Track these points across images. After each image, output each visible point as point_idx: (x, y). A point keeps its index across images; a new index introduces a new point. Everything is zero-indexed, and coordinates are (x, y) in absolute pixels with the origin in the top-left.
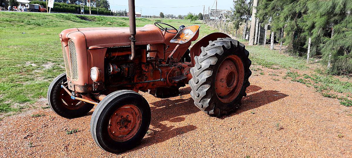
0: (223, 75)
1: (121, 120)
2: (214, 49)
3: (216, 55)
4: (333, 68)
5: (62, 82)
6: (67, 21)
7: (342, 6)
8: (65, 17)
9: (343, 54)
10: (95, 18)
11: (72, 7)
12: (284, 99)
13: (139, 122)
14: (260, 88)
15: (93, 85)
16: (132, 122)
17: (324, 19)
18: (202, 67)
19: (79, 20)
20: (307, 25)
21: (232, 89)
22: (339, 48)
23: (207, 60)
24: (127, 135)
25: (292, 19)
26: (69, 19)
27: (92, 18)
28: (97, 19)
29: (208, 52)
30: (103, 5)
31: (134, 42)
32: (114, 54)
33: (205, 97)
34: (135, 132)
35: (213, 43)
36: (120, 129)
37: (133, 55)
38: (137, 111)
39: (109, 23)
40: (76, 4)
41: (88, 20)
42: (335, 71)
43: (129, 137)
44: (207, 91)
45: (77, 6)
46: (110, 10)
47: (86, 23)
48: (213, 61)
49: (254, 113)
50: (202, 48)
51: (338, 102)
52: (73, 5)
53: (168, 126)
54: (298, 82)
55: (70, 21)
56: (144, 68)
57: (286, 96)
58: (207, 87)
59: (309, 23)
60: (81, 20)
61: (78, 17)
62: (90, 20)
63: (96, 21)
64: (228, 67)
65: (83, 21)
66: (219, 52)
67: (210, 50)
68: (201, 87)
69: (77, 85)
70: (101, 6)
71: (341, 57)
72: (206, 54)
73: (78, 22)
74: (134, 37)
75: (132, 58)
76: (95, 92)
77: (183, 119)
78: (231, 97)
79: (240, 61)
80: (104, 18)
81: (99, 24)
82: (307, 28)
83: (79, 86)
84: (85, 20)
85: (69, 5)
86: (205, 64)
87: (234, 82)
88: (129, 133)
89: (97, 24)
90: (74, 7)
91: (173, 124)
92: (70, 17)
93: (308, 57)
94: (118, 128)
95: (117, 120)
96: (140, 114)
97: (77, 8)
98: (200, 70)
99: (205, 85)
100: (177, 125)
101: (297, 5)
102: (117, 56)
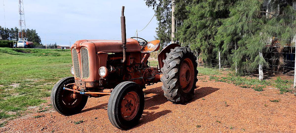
0: (183, 73)
1: (127, 104)
2: (177, 54)
3: (179, 57)
4: (240, 71)
5: (64, 85)
6: (5, 54)
7: (241, 29)
8: (2, 51)
9: (245, 61)
10: (31, 50)
11: (4, 42)
12: (219, 90)
13: (137, 105)
14: (199, 87)
15: (100, 81)
16: (133, 105)
17: (230, 37)
18: (171, 66)
19: (16, 53)
20: (218, 43)
21: (189, 83)
22: (242, 57)
23: (174, 61)
24: (130, 116)
25: (205, 40)
26: (6, 52)
27: (27, 51)
28: (32, 51)
29: (172, 56)
30: (34, 40)
31: (125, 49)
32: (111, 59)
33: (174, 88)
34: (135, 113)
35: (174, 50)
36: (127, 111)
37: (124, 59)
38: (136, 97)
39: (44, 54)
40: (8, 40)
41: (24, 52)
42: (242, 73)
43: (132, 117)
44: (175, 83)
45: (10, 41)
46: (41, 44)
47: (22, 55)
48: (177, 62)
49: (204, 100)
50: (167, 54)
51: (253, 90)
52: (6, 41)
53: (150, 112)
54: (220, 81)
55: (7, 54)
56: (129, 70)
57: (218, 89)
58: (175, 81)
59: (219, 41)
60: (18, 53)
61: (14, 50)
62: (26, 53)
63: (31, 53)
64: (185, 66)
65: (20, 53)
66: (180, 55)
67: (174, 55)
68: (171, 81)
69: (87, 82)
70: (33, 41)
71: (244, 63)
72: (172, 57)
73: (15, 55)
74: (125, 45)
75: (123, 61)
76: (101, 86)
77: (158, 108)
78: (188, 89)
79: (191, 62)
80: (39, 50)
81: (36, 55)
82: (217, 45)
83: (90, 82)
84: (21, 53)
85: (1, 41)
86: (172, 64)
87: (189, 78)
88: (132, 115)
89: (34, 55)
90: (6, 42)
91: (153, 111)
92: (7, 51)
93: (220, 66)
94: (126, 110)
95: (125, 103)
96: (138, 99)
97: (9, 43)
98: (169, 68)
99: (174, 79)
100: (156, 111)
101: (207, 31)
102: (114, 60)
